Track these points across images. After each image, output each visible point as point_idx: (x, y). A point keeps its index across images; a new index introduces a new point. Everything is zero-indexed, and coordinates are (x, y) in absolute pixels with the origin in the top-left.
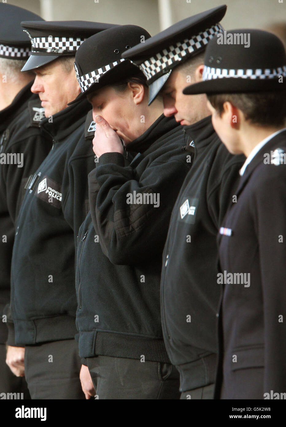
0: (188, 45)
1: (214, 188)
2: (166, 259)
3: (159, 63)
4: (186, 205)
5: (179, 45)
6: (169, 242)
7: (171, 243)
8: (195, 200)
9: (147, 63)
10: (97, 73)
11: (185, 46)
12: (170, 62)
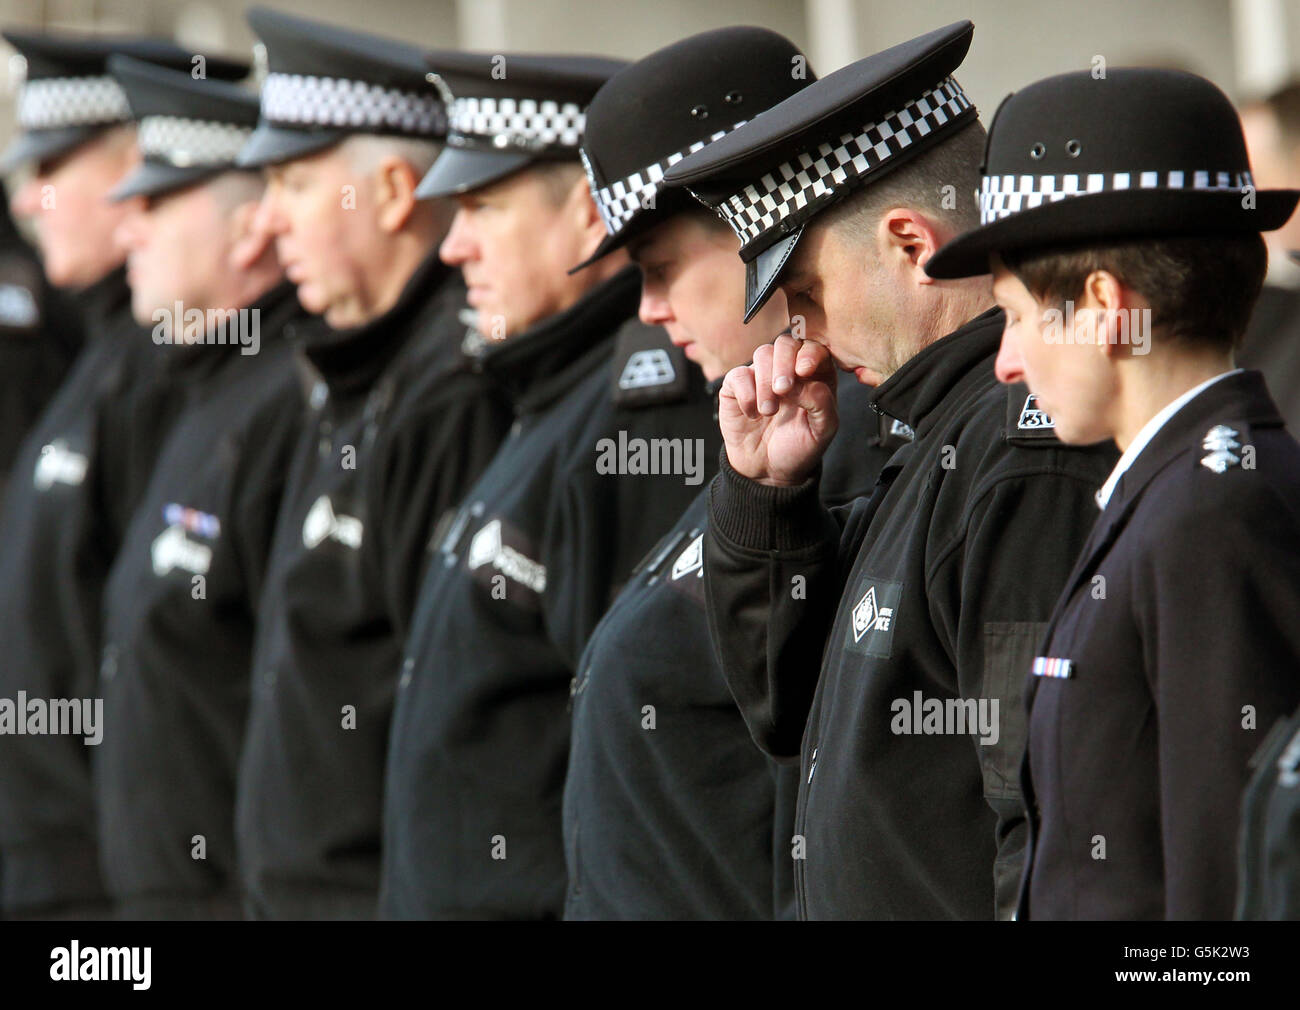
0: (853, 150)
1: (945, 551)
2: (809, 762)
3: (769, 202)
4: (868, 603)
5: (826, 151)
6: (818, 711)
7: (823, 714)
8: (893, 588)
9: (735, 200)
10: (646, 180)
11: (842, 155)
12: (801, 201)
